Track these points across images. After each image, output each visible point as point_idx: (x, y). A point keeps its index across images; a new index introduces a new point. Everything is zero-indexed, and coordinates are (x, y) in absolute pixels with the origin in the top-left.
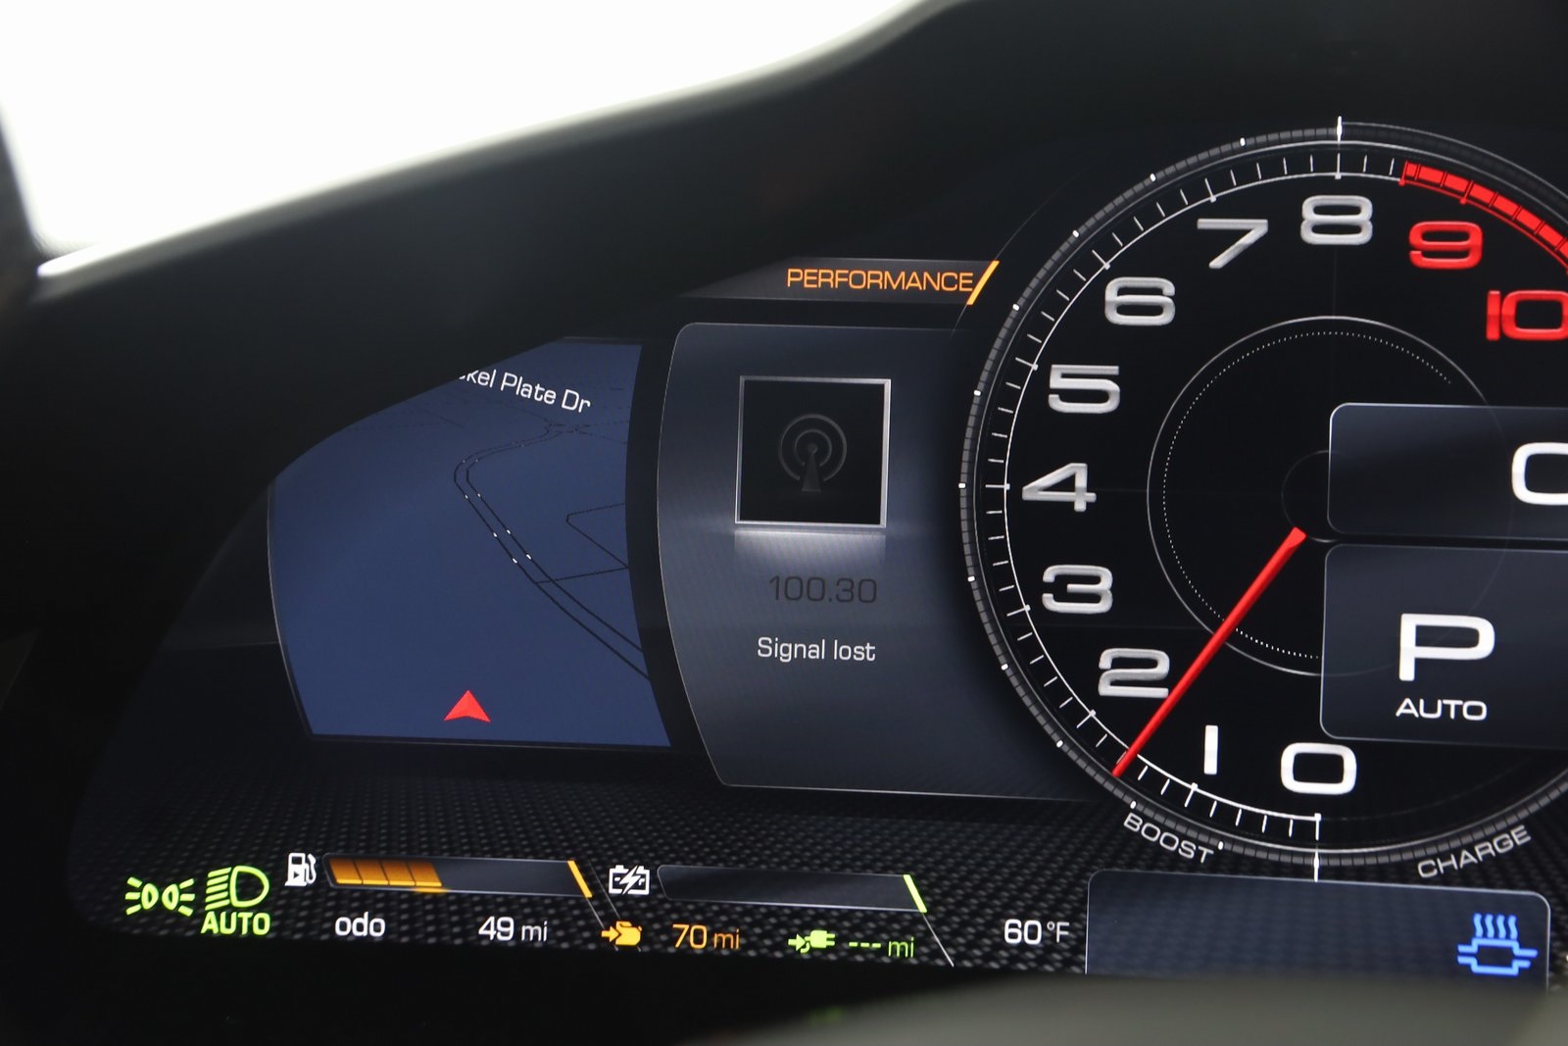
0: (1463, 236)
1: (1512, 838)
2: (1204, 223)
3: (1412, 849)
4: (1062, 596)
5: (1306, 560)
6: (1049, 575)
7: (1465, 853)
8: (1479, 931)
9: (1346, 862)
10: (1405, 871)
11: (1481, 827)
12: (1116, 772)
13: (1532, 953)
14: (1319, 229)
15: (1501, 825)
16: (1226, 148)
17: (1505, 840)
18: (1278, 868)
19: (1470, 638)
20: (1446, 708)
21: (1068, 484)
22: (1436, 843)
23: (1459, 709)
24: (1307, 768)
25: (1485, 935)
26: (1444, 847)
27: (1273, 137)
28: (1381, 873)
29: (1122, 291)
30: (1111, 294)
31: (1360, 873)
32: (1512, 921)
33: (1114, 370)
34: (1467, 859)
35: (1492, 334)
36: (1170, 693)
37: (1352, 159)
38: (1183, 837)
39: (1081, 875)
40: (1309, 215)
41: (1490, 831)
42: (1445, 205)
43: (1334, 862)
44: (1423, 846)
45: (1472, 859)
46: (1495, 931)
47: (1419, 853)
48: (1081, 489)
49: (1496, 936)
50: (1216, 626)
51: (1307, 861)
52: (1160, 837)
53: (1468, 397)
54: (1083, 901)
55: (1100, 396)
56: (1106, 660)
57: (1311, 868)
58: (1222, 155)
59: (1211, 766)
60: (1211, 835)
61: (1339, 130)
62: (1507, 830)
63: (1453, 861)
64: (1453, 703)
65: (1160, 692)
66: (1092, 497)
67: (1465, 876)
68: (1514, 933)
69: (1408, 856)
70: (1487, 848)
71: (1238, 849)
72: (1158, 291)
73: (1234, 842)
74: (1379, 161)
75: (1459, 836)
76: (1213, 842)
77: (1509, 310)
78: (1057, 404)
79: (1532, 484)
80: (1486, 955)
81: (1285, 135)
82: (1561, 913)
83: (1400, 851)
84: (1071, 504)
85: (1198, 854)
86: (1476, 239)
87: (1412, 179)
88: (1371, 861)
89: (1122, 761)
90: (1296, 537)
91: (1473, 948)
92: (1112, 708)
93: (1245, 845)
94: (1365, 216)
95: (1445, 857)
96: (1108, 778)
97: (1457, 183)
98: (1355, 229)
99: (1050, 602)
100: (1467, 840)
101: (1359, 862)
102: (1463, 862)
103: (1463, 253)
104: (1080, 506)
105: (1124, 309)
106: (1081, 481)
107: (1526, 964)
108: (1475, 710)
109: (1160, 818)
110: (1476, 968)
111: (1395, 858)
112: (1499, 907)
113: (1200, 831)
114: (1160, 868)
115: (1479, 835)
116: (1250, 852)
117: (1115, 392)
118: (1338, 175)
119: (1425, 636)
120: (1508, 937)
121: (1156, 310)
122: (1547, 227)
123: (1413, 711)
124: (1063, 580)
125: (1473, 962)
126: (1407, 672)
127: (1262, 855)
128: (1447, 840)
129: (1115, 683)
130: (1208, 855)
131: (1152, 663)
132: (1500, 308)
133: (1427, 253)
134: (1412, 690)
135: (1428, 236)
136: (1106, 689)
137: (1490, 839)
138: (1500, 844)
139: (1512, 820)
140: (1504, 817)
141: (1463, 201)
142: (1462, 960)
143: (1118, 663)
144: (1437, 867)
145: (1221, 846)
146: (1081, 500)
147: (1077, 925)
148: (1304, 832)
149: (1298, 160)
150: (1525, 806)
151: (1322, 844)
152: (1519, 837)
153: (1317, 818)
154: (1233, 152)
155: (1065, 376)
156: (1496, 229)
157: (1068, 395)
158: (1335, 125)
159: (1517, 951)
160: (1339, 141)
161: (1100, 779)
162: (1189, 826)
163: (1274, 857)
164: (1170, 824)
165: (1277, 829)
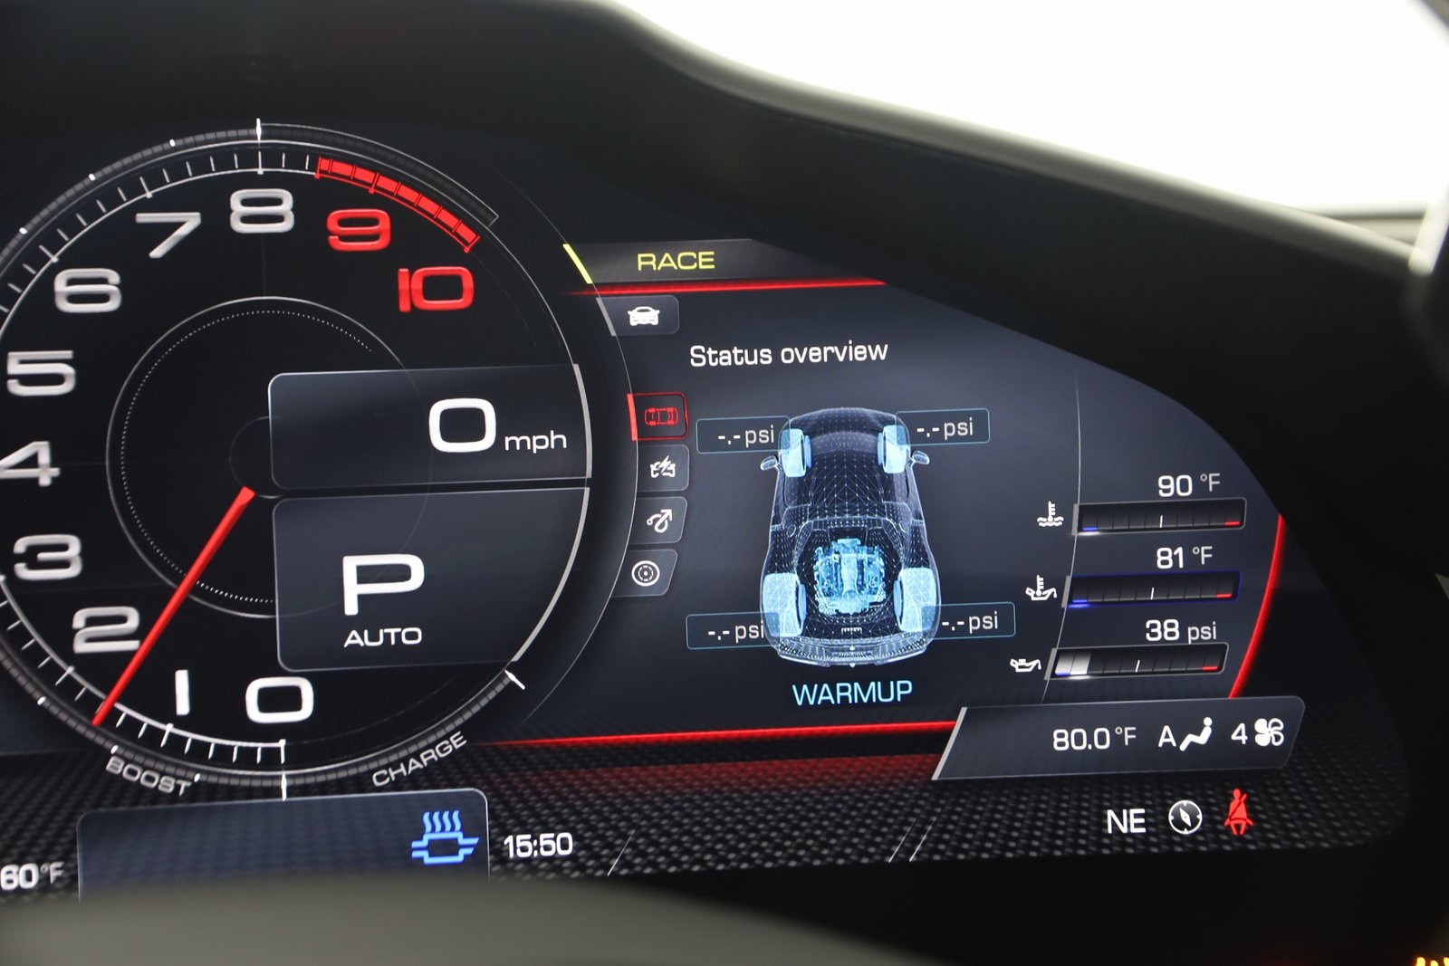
0: (374, 221)
1: (450, 743)
2: (143, 218)
3: (366, 762)
4: (34, 565)
5: (256, 516)
6: (20, 546)
7: (412, 761)
8: (429, 828)
9: (310, 780)
10: (362, 783)
11: (425, 737)
12: (96, 721)
13: (474, 841)
14: (247, 219)
15: (441, 734)
16: (158, 149)
17: (445, 746)
18: (250, 792)
19: (403, 573)
20: (387, 636)
21: (32, 462)
22: (386, 755)
23: (398, 635)
24: (270, 700)
25: (433, 830)
26: (393, 758)
27: (200, 138)
28: (341, 786)
29: (71, 282)
30: (60, 284)
31: (323, 788)
32: (456, 815)
33: (68, 354)
34: (414, 765)
35: (404, 306)
36: (141, 644)
37: (271, 156)
38: (162, 774)
39: (71, 818)
40: (237, 208)
41: (432, 739)
42: (356, 195)
43: (299, 781)
44: (376, 758)
45: (418, 765)
46: (442, 825)
47: (373, 765)
48: (44, 465)
49: (443, 829)
50: (179, 580)
51: (276, 783)
52: (141, 776)
53: (387, 362)
54: (74, 842)
55: (57, 379)
56: (79, 619)
57: (279, 789)
58: (155, 156)
59: (183, 707)
60: (188, 769)
61: (259, 131)
62: (447, 737)
63: (402, 769)
64: (393, 631)
65: (132, 645)
66: (55, 471)
67: (414, 781)
68: (458, 826)
69: (363, 769)
70: (430, 754)
71: (213, 779)
72: (104, 281)
73: (209, 773)
74: (296, 158)
75: (406, 746)
76: (190, 775)
77: (418, 285)
78: (16, 388)
79: (447, 436)
80: (437, 848)
81: (210, 136)
82: (497, 804)
83: (356, 765)
84: (36, 480)
85: (177, 787)
86: (384, 224)
87: (326, 172)
88: (332, 777)
89: (101, 710)
90: (246, 495)
91: (424, 843)
92: (89, 664)
93: (220, 775)
94: (287, 206)
95: (395, 766)
96: (89, 727)
97: (365, 175)
98: (278, 218)
99: (23, 571)
100: (413, 749)
101: (321, 779)
102: (411, 769)
103: (374, 237)
104: (45, 481)
105: (74, 298)
106: (44, 458)
107: (470, 851)
108: (412, 636)
109: (139, 759)
110: (428, 860)
111: (353, 772)
112: (444, 805)
113: (177, 766)
114: (144, 804)
115: (423, 744)
116: (224, 781)
117: (69, 374)
118: (260, 171)
119: (365, 575)
120: (453, 829)
121: (103, 298)
122: (444, 212)
123: (359, 641)
124: (33, 550)
125: (425, 854)
126: (351, 608)
127: (234, 782)
128: (396, 751)
129: (90, 640)
130: (186, 788)
131: (122, 619)
132: (410, 283)
133: (344, 238)
134: (357, 623)
135: (343, 223)
136: (81, 647)
137: (432, 746)
138: (441, 749)
139: (450, 728)
140: (443, 726)
141: (372, 191)
142: (416, 854)
143: (91, 622)
144: (388, 775)
145: (197, 778)
146: (46, 475)
147: (70, 865)
148: (271, 758)
149: (224, 158)
150: (460, 714)
151: (288, 766)
152: (456, 742)
153: (282, 744)
154: (165, 152)
155: (23, 362)
156: (403, 217)
157: (26, 380)
158: (254, 126)
159: (462, 841)
160: (259, 141)
161: (81, 729)
162: (167, 763)
163: (245, 783)
164: (150, 763)
165: (247, 757)
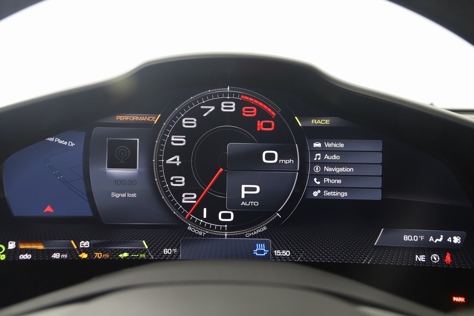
0: (253, 110)
1: (263, 228)
2: (202, 107)
3: (244, 231)
4: (175, 183)
5: (223, 174)
6: (172, 178)
7: (255, 232)
8: (258, 247)
9: (232, 235)
10: (243, 236)
11: (258, 227)
12: (186, 218)
13: (268, 251)
14: (225, 108)
15: (261, 226)
16: (206, 92)
17: (262, 229)
18: (218, 236)
19: (255, 189)
20: (251, 203)
21: (175, 160)
22: (249, 230)
23: (253, 203)
24: (224, 216)
25: (259, 248)
26: (250, 231)
27: (215, 90)
28: (238, 236)
29: (186, 121)
30: (184, 121)
31: (234, 237)
32: (264, 245)
33: (184, 137)
34: (255, 233)
35: (259, 129)
36: (196, 202)
37: (231, 94)
38: (200, 231)
39: (179, 239)
40: (223, 106)
41: (259, 227)
42: (249, 104)
43: (230, 235)
44: (247, 231)
45: (256, 233)
46: (260, 247)
47: (246, 232)
48: (178, 161)
49: (261, 248)
50: (205, 188)
51: (224, 235)
52: (195, 231)
53: (255, 142)
54: (180, 245)
55: (182, 142)
56: (183, 195)
57: (225, 236)
58: (205, 93)
59: (205, 216)
60: (205, 230)
61: (228, 89)
62: (263, 227)
63: (252, 234)
64: (252, 202)
65: (195, 202)
66: (180, 162)
67: (255, 236)
68: (264, 247)
69: (244, 233)
70: (259, 231)
71: (211, 233)
72: (193, 121)
73: (210, 231)
74: (236, 95)
75: (253, 228)
76: (206, 231)
77: (262, 124)
78: (173, 144)
79: (266, 159)
80: (259, 252)
81: (218, 89)
82: (273, 243)
83: (242, 232)
84: (176, 164)
85: (203, 234)
86: (255, 111)
87: (243, 99)
88: (237, 234)
89: (187, 216)
90: (221, 170)
91: (256, 251)
92: (185, 205)
93: (212, 232)
94: (234, 106)
95: (251, 233)
96: (184, 219)
97: (251, 99)
98: (232, 108)
99: (172, 184)
100: (255, 229)
101: (234, 234)
102: (254, 234)
103: (253, 113)
104: (178, 164)
105: (186, 124)
106: (178, 159)
107: (267, 253)
108: (256, 204)
109: (195, 227)
110: (257, 254)
111: (241, 233)
112: (261, 242)
113: (203, 229)
114: (195, 237)
115: (257, 228)
116: (213, 233)
117: (185, 141)
118: (228, 98)
120: (263, 248)
121: (193, 124)
122: (269, 108)
123: (244, 204)
124: (175, 179)
125: (256, 253)
126: (243, 196)
127: (215, 234)
128: (251, 229)
129: (186, 200)
130: (205, 234)
131: (193, 196)
132: (260, 125)
133: (246, 113)
134: (244, 200)
135: (246, 110)
136: (184, 201)
137: (259, 229)
138: (261, 230)
139: (264, 225)
140: (262, 224)
141: (253, 103)
142: (254, 253)
143: (186, 196)
144: (249, 235)
145: (207, 232)
146: (178, 163)
147: (179, 249)
148: (223, 229)
149: (220, 94)
150: (266, 222)
151: (227, 231)
152: (265, 228)
153: (226, 226)
154: (208, 93)
155: (174, 138)
156: (259, 108)
157: (175, 142)
158: (228, 88)
159: (265, 251)
160: (228, 91)
161: (183, 220)
162: (201, 228)
163: (218, 234)
164: (197, 228)
165: (218, 229)
